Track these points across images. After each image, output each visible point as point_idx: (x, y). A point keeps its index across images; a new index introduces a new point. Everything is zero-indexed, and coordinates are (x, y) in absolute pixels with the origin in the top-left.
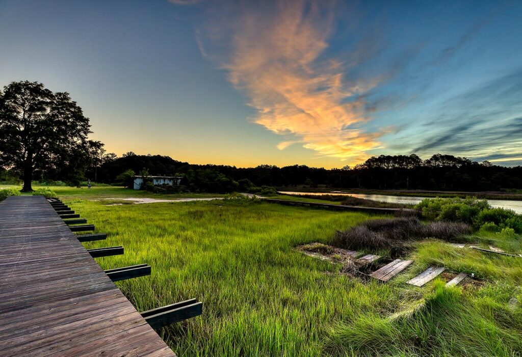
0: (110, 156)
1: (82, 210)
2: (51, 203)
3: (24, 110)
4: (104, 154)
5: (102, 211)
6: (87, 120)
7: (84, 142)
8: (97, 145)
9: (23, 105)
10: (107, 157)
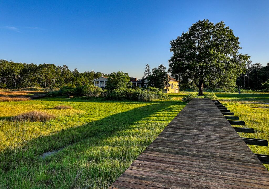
0: (256, 66)
1: (235, 110)
2: (215, 103)
3: (198, 41)
4: (250, 65)
5: (250, 112)
6: (237, 39)
7: (235, 57)
8: (245, 58)
9: (198, 38)
10: (254, 67)
